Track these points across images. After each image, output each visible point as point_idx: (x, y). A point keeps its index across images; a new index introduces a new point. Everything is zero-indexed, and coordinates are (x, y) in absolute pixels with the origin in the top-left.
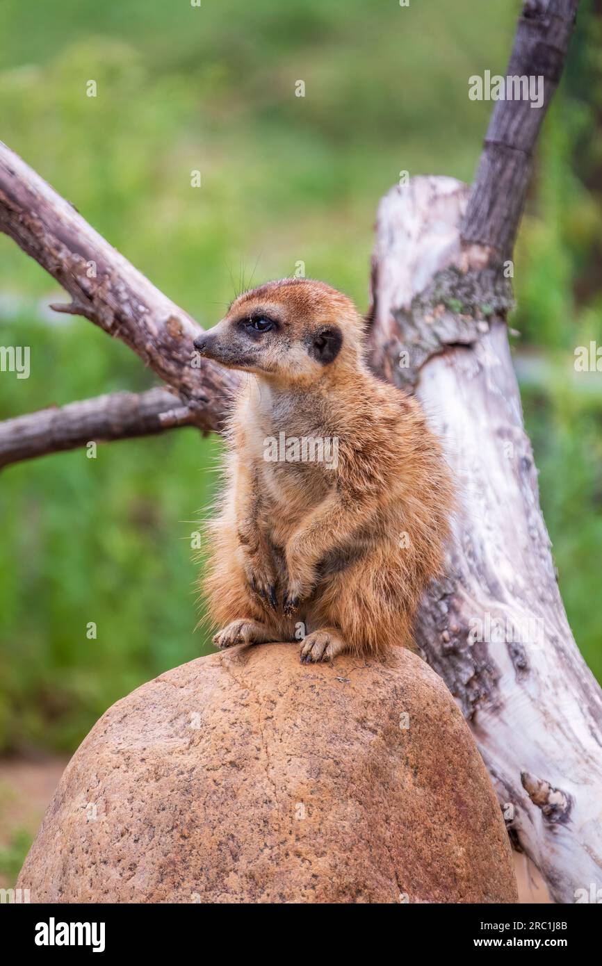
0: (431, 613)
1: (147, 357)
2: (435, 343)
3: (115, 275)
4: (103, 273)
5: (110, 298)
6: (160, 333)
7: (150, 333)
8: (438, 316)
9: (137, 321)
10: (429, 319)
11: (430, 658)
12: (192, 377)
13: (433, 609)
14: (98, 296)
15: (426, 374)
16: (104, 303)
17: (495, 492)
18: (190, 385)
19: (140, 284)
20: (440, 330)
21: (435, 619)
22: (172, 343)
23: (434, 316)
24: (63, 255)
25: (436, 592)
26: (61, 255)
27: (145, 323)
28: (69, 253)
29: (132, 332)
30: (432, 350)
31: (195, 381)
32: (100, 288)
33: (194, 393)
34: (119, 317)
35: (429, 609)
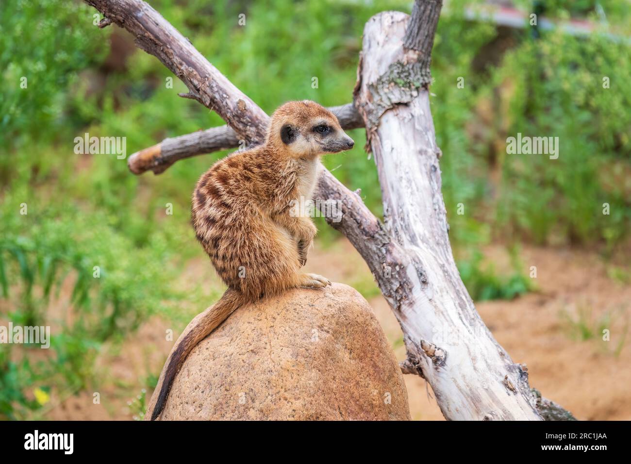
0: (377, 253)
1: (228, 121)
2: (389, 104)
3: (211, 78)
4: (204, 77)
5: (208, 90)
6: (234, 109)
7: (229, 109)
8: (391, 88)
9: (222, 102)
10: (386, 90)
11: (377, 277)
12: (251, 131)
13: (378, 252)
14: (202, 90)
15: (383, 120)
16: (205, 93)
17: (416, 185)
18: (250, 136)
19: (224, 82)
20: (391, 96)
21: (379, 257)
22: (240, 113)
23: (388, 88)
24: (184, 67)
25: (379, 243)
26: (182, 68)
27: (226, 103)
28: (187, 67)
29: (220, 108)
30: (387, 107)
31: (253, 133)
32: (203, 85)
33: (252, 140)
34: (213, 100)
35: (376, 252)
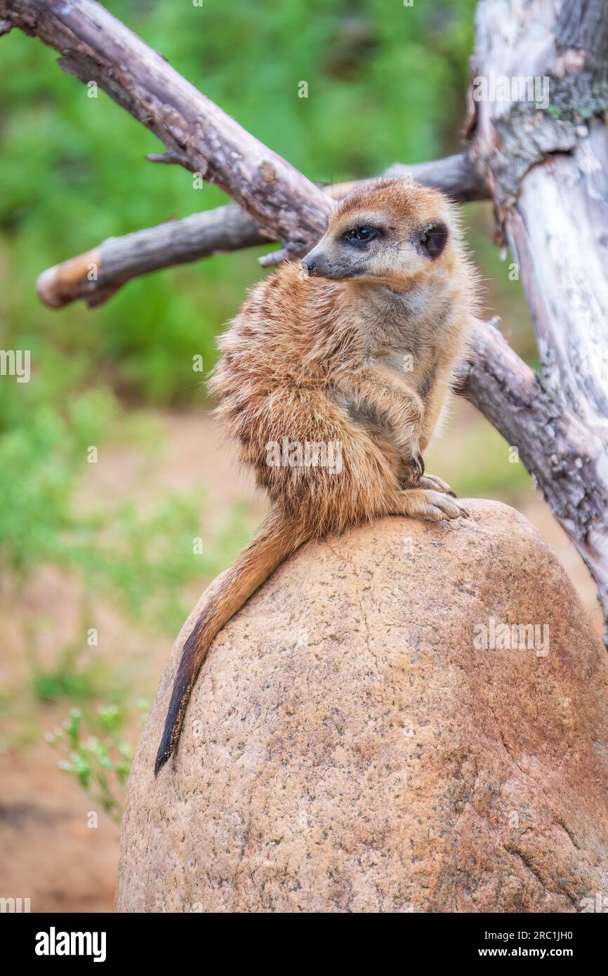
0: (539, 437)
1: (243, 202)
2: (535, 152)
3: (206, 124)
4: (194, 122)
5: (203, 147)
6: (254, 178)
7: (244, 179)
8: (537, 123)
9: (231, 168)
10: (528, 128)
11: (541, 481)
12: (288, 220)
13: (540, 433)
14: (191, 146)
15: (527, 184)
16: (198, 152)
18: (287, 228)
19: (232, 130)
20: (540, 139)
21: (542, 443)
22: (267, 187)
23: (533, 124)
24: (154, 106)
25: (542, 417)
26: (152, 107)
27: (239, 169)
28: (160, 104)
29: (227, 178)
30: (533, 159)
31: (292, 223)
32: (193, 137)
33: (291, 235)
34: (212, 165)
35: (536, 434)
